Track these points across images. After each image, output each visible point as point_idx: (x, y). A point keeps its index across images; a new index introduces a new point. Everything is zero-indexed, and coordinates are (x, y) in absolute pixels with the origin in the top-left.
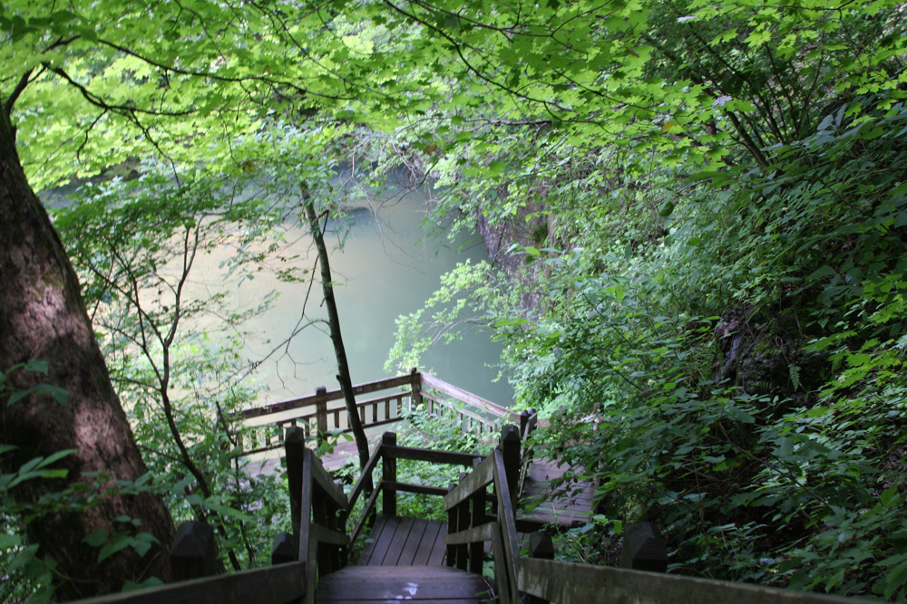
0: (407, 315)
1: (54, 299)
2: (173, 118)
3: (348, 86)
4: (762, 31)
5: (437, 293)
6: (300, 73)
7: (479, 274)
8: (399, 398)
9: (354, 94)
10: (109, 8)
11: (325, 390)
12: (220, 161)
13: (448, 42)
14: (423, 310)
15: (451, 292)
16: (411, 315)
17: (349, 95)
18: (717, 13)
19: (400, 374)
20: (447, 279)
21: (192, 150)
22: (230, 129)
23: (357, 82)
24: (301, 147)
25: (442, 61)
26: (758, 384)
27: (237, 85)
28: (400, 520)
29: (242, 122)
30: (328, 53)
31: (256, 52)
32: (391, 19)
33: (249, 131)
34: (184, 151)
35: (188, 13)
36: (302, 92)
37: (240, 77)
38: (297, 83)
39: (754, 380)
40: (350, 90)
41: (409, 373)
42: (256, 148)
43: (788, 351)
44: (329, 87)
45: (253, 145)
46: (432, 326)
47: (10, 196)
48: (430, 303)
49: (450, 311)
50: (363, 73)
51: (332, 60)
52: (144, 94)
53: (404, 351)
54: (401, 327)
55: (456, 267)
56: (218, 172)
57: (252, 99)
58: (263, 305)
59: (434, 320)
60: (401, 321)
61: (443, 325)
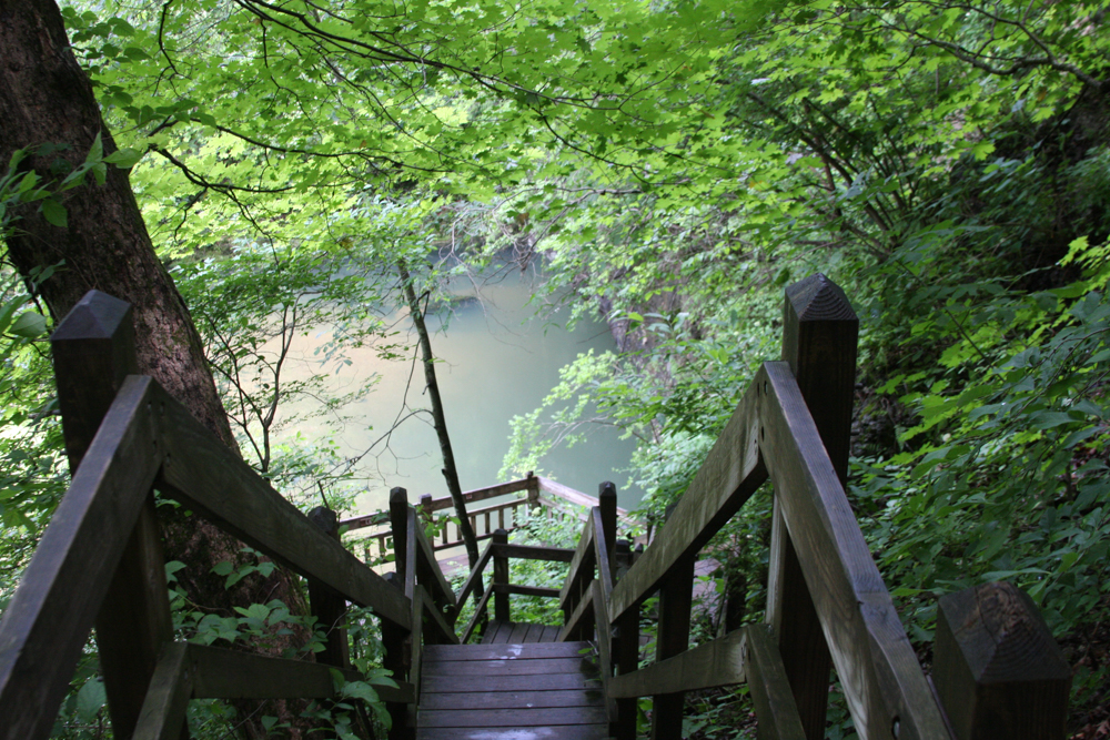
0: (523, 415)
1: (182, 356)
2: (270, 195)
3: (444, 158)
4: (832, 90)
5: (556, 389)
6: (396, 147)
7: (604, 366)
8: (514, 505)
9: (450, 167)
10: (207, 88)
11: (430, 498)
12: (316, 238)
13: (536, 113)
14: (541, 410)
15: (572, 388)
16: (527, 415)
17: (444, 168)
18: (788, 75)
19: (515, 479)
20: (567, 372)
21: (288, 227)
22: (326, 205)
23: (452, 155)
24: (398, 220)
25: (533, 132)
26: (864, 446)
27: (333, 161)
28: (514, 626)
29: (337, 198)
30: (423, 127)
31: (351, 128)
32: (481, 94)
33: (345, 207)
34: (280, 229)
35: (284, 91)
36: (398, 165)
37: (336, 152)
38: (393, 157)
39: (861, 442)
40: (446, 162)
41: (524, 477)
42: (353, 224)
43: (894, 411)
44: (424, 160)
45: (349, 221)
46: (551, 428)
47: (142, 265)
48: (548, 400)
49: (571, 409)
50: (458, 145)
51: (427, 133)
52: (241, 172)
53: (521, 456)
54: (517, 429)
55: (577, 359)
56: (314, 250)
57: (348, 174)
58: (364, 389)
59: (554, 421)
60: (516, 422)
61: (564, 426)
